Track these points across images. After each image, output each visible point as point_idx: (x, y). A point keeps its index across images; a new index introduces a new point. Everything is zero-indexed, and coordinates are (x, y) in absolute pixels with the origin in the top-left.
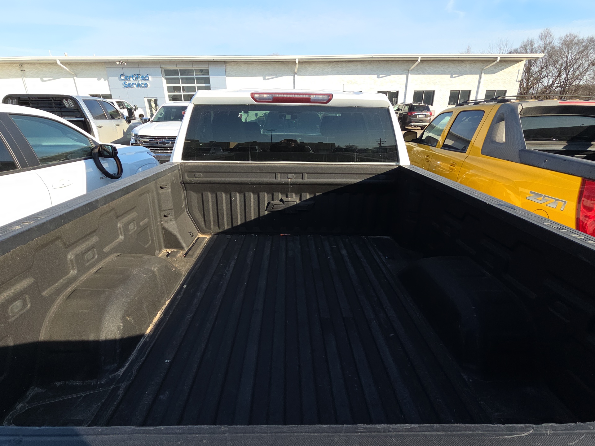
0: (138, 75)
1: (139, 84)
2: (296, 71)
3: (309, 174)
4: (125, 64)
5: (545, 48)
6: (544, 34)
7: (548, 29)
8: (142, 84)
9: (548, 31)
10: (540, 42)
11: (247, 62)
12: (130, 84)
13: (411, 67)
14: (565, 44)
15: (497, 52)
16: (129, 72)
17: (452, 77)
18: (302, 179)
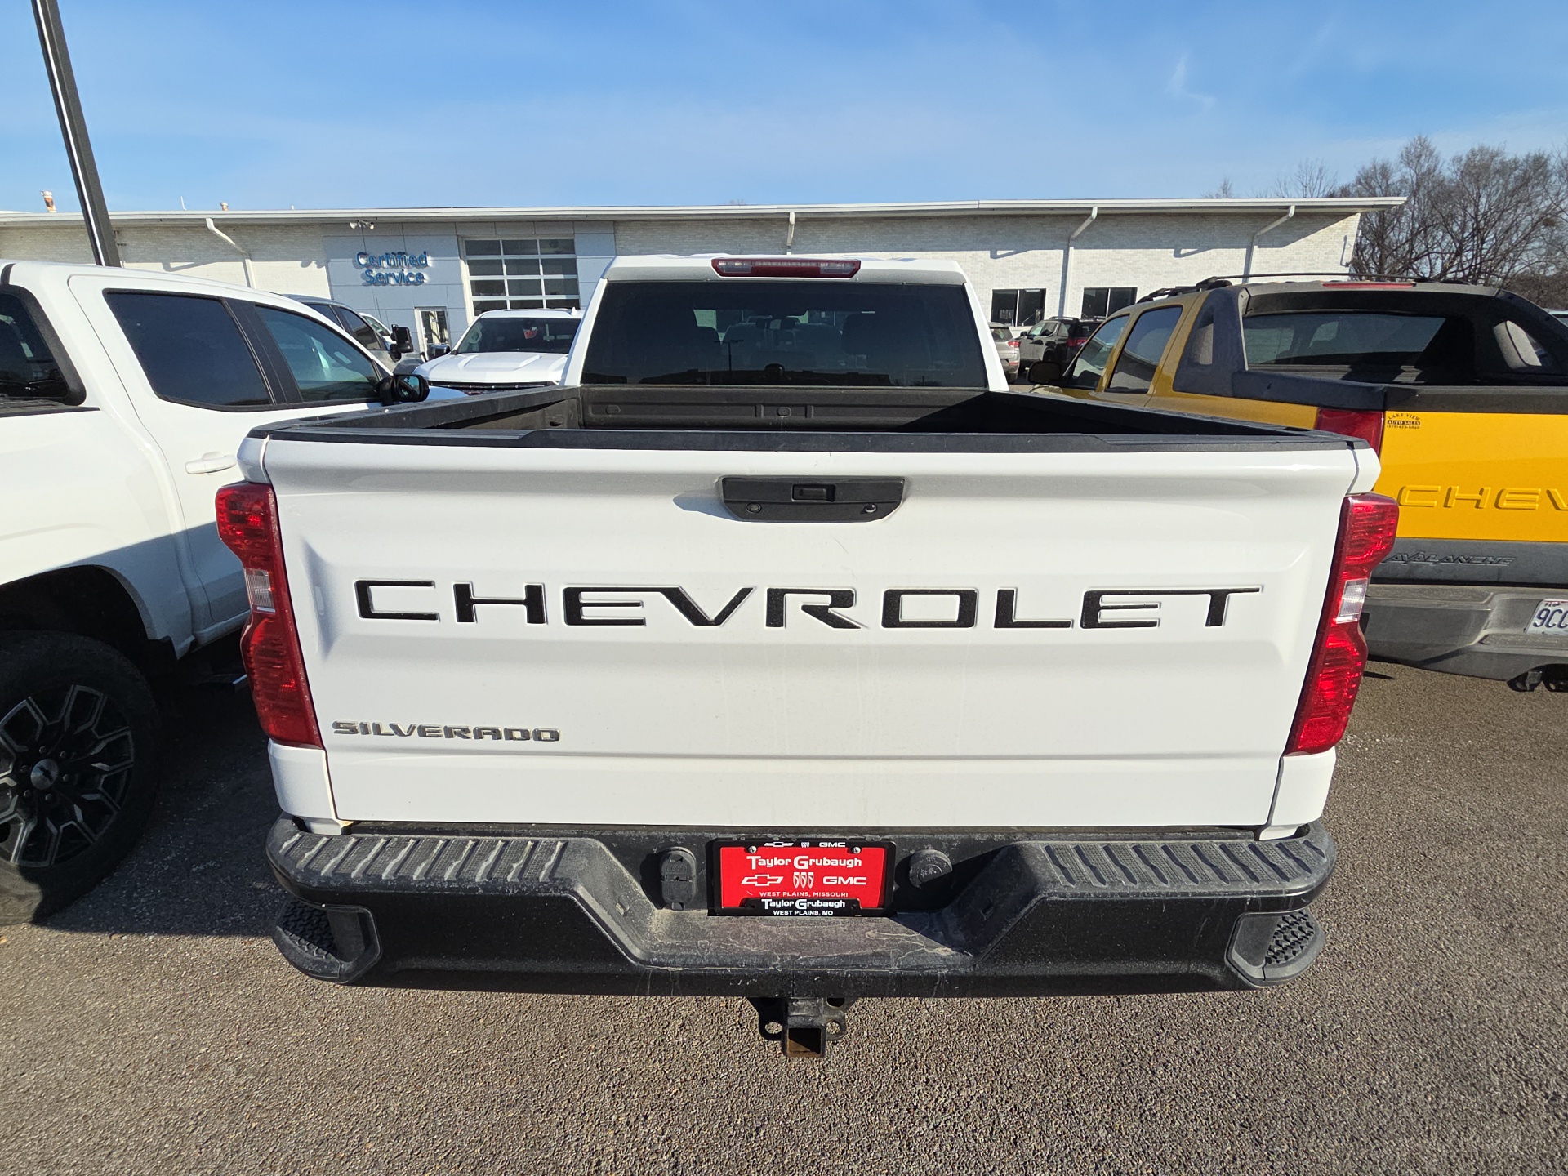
0: (400, 253)
1: (401, 275)
2: (789, 242)
3: (819, 408)
4: (372, 227)
5: (1418, 185)
6: (1413, 151)
7: (1424, 137)
8: (411, 275)
9: (1422, 141)
10: (1406, 170)
11: (669, 221)
12: (380, 275)
13: (1076, 230)
14: (1470, 174)
15: (1298, 194)
16: (377, 247)
17: (1177, 255)
18: (806, 416)
